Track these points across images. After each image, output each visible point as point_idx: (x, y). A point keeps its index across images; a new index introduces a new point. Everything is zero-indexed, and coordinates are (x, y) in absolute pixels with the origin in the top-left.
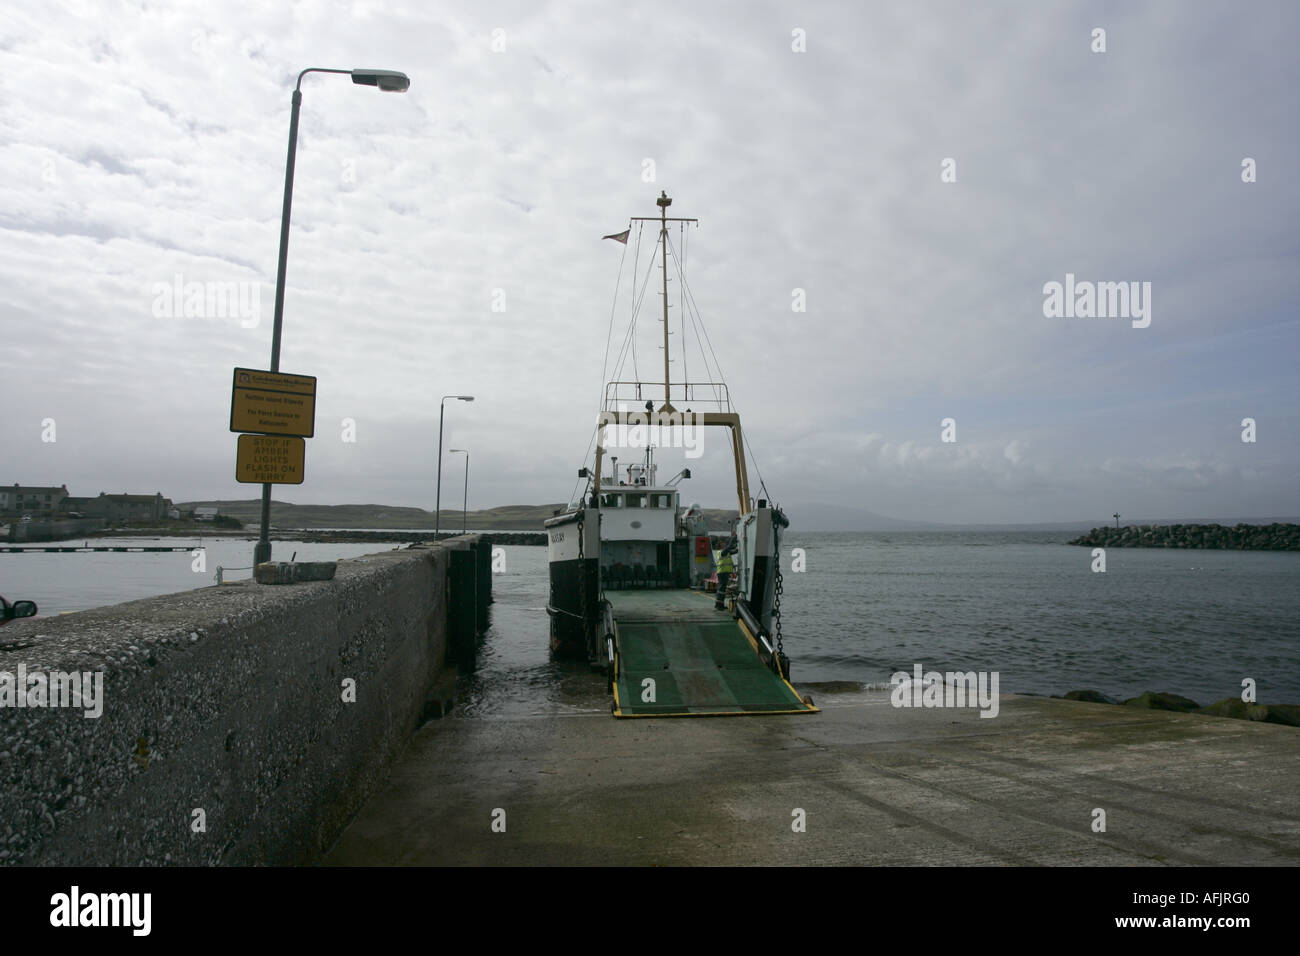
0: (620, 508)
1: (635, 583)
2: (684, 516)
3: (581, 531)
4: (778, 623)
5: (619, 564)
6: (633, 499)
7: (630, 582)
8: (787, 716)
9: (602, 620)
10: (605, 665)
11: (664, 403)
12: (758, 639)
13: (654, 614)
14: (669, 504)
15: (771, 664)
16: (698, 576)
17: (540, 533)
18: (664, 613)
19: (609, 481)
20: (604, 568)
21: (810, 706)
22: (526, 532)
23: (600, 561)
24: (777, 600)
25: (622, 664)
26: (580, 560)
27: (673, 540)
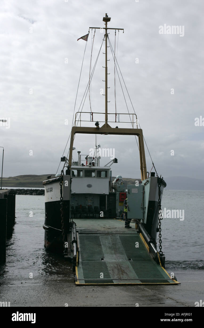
0: (82, 177)
1: (88, 215)
2: (114, 182)
3: (61, 186)
4: (160, 234)
5: (81, 205)
6: (88, 173)
7: (86, 215)
8: (164, 286)
9: (71, 232)
10: (72, 258)
11: (105, 123)
12: (149, 244)
13: (98, 229)
14: (106, 176)
15: (156, 259)
16: (120, 212)
17: (40, 189)
18: (103, 229)
19: (76, 163)
20: (72, 207)
21: (175, 281)
22: (33, 189)
23: (71, 202)
24: (160, 222)
25: (80, 257)
26: (61, 201)
27: (108, 194)
